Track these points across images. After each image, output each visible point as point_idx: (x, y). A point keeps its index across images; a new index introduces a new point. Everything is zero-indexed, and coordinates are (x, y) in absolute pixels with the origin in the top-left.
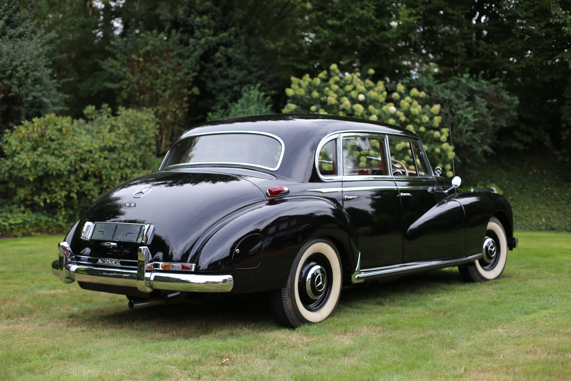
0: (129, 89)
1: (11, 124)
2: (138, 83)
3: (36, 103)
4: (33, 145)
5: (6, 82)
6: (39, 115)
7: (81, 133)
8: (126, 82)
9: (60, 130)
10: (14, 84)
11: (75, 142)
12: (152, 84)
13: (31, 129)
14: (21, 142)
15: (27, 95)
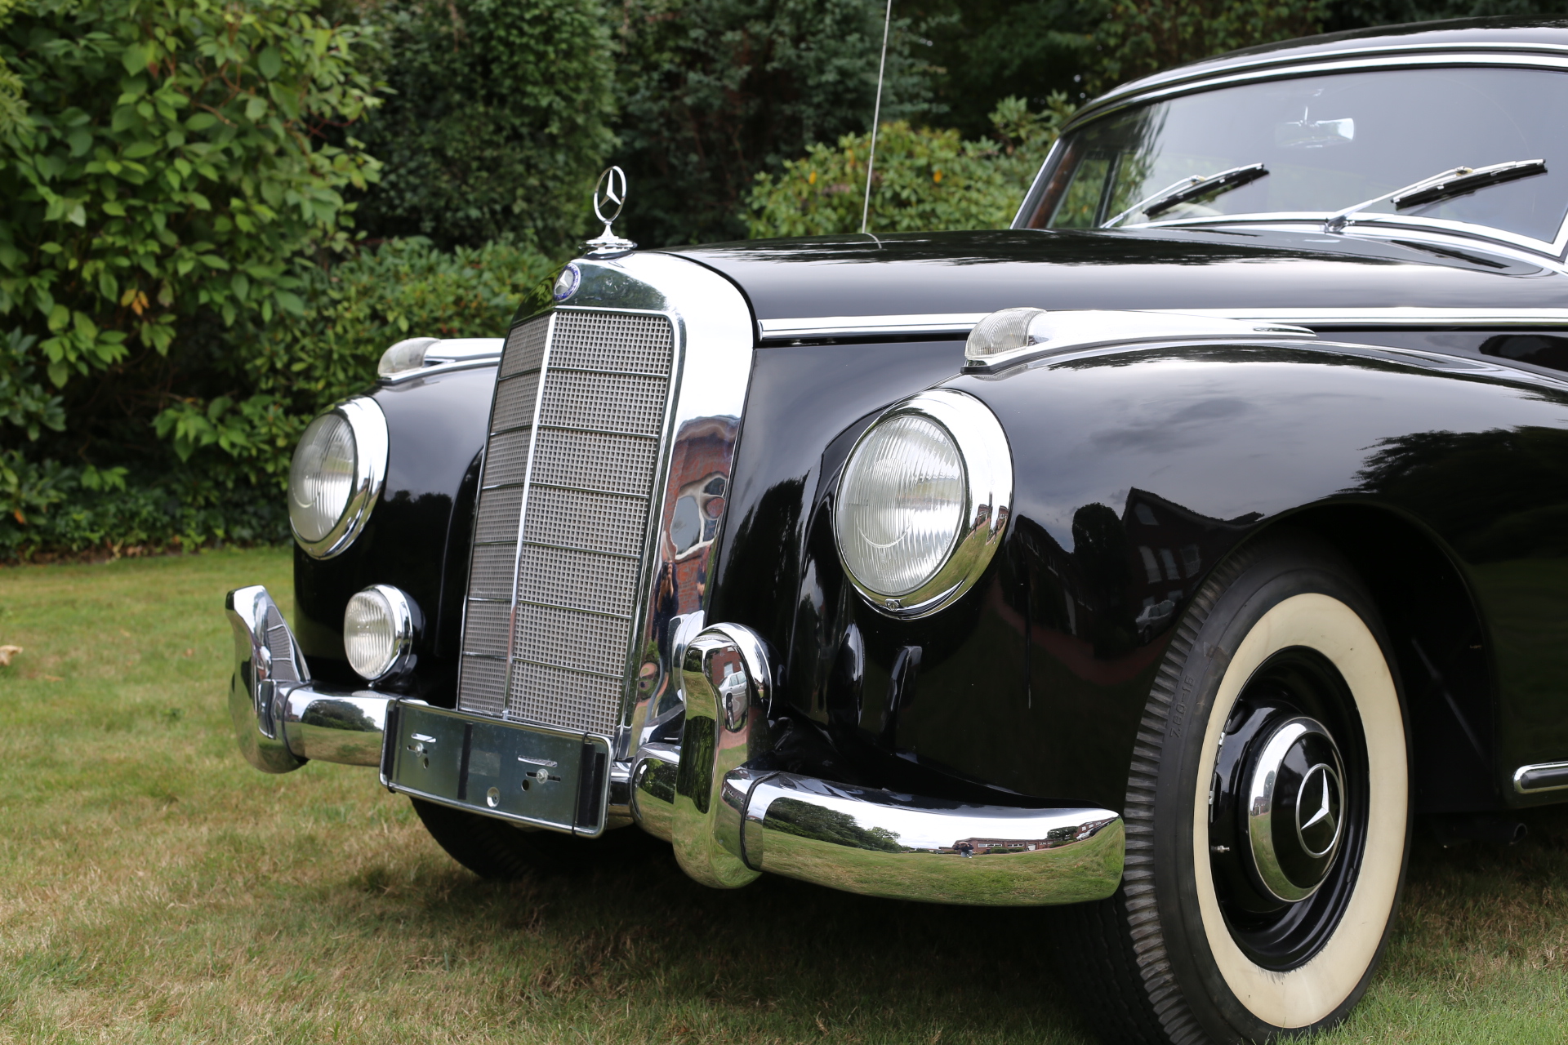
0: (1126, 50)
1: (771, 159)
2: (1154, 28)
3: (848, 90)
4: (841, 220)
5: (757, 28)
6: (860, 130)
7: (989, 182)
8: (1119, 28)
9: (925, 172)
10: (781, 34)
11: (974, 209)
12: (1199, 32)
13: (834, 171)
14: (804, 211)
15: (820, 68)
